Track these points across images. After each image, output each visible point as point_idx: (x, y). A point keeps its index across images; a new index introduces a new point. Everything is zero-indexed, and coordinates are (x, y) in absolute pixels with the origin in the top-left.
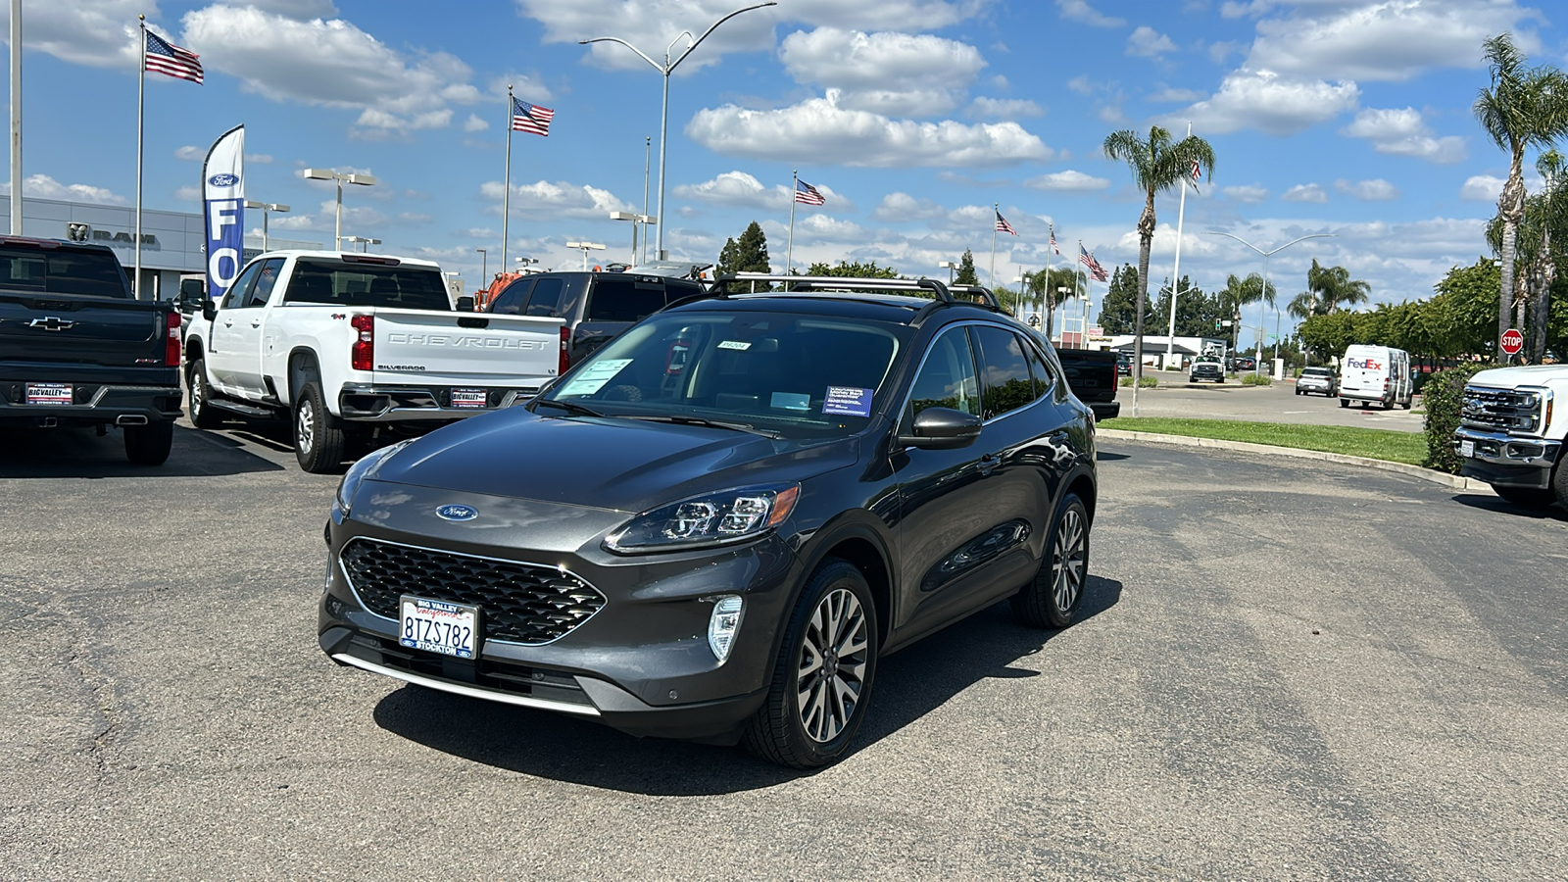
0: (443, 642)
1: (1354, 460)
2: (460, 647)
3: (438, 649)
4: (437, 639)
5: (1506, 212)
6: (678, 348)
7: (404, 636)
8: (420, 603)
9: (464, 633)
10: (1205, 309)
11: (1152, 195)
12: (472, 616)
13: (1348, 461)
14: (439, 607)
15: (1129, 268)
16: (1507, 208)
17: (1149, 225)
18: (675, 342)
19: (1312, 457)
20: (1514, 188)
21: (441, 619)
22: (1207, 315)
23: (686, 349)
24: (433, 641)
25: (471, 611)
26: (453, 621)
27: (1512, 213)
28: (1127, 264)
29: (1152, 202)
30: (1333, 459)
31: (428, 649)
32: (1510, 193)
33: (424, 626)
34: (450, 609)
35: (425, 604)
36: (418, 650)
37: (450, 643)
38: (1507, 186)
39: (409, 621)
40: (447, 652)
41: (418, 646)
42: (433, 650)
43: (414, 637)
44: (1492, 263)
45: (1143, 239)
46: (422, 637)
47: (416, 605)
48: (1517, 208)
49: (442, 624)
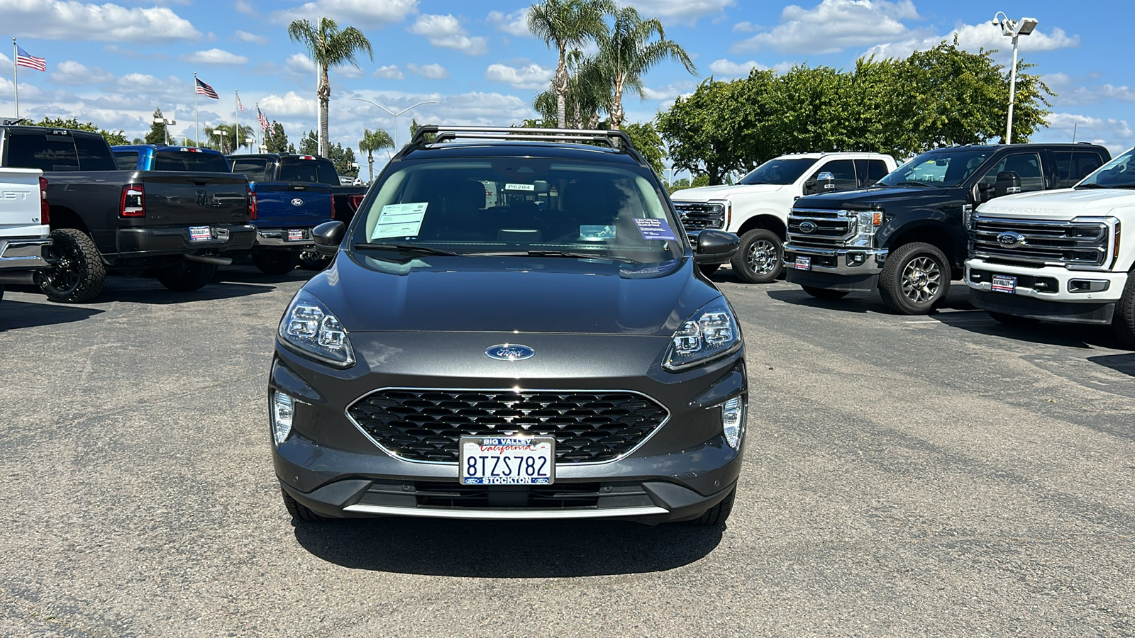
0: (514, 474)
2: (535, 476)
3: (509, 482)
4: (507, 473)
5: (559, 89)
6: (131, 193)
7: (467, 476)
8: (487, 441)
9: (539, 462)
10: (334, 155)
11: (325, 70)
14: (510, 442)
15: (276, 124)
16: (559, 86)
17: (326, 92)
18: (128, 187)
20: (562, 73)
21: (511, 452)
22: (336, 159)
23: (140, 193)
24: (502, 475)
26: (526, 452)
27: (562, 89)
28: (275, 122)
29: (326, 75)
31: (496, 483)
32: (560, 76)
33: (490, 462)
34: (525, 441)
35: (493, 441)
36: (486, 486)
37: (523, 474)
38: (558, 71)
39: (472, 460)
40: (521, 483)
41: (486, 482)
42: (504, 484)
43: (479, 475)
44: (535, 123)
45: (322, 103)
46: (488, 473)
47: (481, 444)
48: (565, 86)
49: (512, 458)
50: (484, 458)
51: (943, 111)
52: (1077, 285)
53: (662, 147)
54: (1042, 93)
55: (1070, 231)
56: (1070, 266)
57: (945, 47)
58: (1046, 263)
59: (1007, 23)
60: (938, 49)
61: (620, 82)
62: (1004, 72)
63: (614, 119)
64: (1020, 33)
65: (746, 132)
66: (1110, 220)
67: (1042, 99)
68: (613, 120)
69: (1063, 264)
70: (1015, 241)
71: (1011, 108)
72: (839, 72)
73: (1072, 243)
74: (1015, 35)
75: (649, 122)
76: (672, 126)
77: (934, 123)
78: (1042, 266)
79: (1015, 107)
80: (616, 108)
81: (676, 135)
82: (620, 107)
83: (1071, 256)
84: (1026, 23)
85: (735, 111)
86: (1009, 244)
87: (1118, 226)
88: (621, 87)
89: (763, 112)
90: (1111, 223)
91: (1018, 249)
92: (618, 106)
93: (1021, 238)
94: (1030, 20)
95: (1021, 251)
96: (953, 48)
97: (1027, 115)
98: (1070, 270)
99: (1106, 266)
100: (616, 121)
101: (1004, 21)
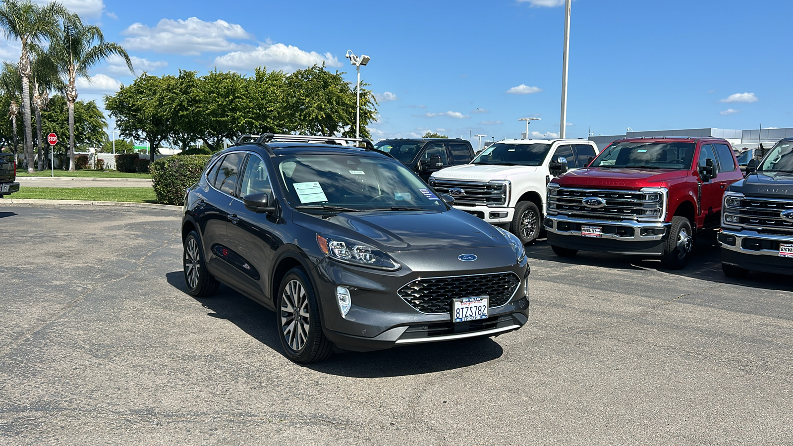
0: (474, 315)
1: (109, 203)
2: (482, 315)
3: (472, 319)
4: (471, 314)
5: (23, 72)
7: (456, 318)
8: (464, 301)
9: (483, 308)
12: (486, 300)
13: (107, 204)
14: (472, 300)
16: (23, 70)
19: (84, 203)
20: (25, 60)
21: (472, 305)
24: (469, 316)
25: (485, 298)
26: (478, 304)
27: (26, 73)
30: (96, 204)
31: (468, 320)
32: (24, 63)
33: (465, 310)
34: (478, 299)
35: (466, 300)
36: (464, 322)
37: (477, 314)
39: (458, 310)
40: (477, 319)
41: (463, 320)
42: (470, 320)
43: (461, 317)
46: (464, 316)
47: (462, 302)
48: (29, 70)
49: (473, 307)
50: (462, 308)
51: (320, 108)
52: (494, 215)
53: (103, 120)
54: (372, 100)
55: (489, 187)
56: (489, 205)
57: (317, 68)
58: (476, 204)
59: (353, 57)
60: (312, 69)
61: (73, 70)
62: (352, 87)
63: (69, 97)
64: (361, 64)
65: (181, 113)
66: (507, 181)
67: (373, 105)
68: (69, 99)
69: (486, 204)
70: (460, 193)
71: (358, 109)
72: (244, 77)
73: (490, 194)
74: (358, 65)
75: (92, 101)
76: (118, 106)
77: (317, 116)
78: (475, 205)
79: (360, 109)
80: (71, 90)
81: (121, 112)
82: (74, 89)
83: (490, 200)
84: (364, 58)
85: (172, 100)
86: (456, 194)
87: (510, 184)
88: (74, 74)
89: (194, 101)
90: (507, 183)
91: (462, 197)
92: (72, 88)
93: (463, 191)
94: (366, 57)
95: (463, 198)
96: (322, 69)
97: (366, 113)
98: (489, 207)
99: (506, 205)
100: (71, 99)
101: (352, 56)
